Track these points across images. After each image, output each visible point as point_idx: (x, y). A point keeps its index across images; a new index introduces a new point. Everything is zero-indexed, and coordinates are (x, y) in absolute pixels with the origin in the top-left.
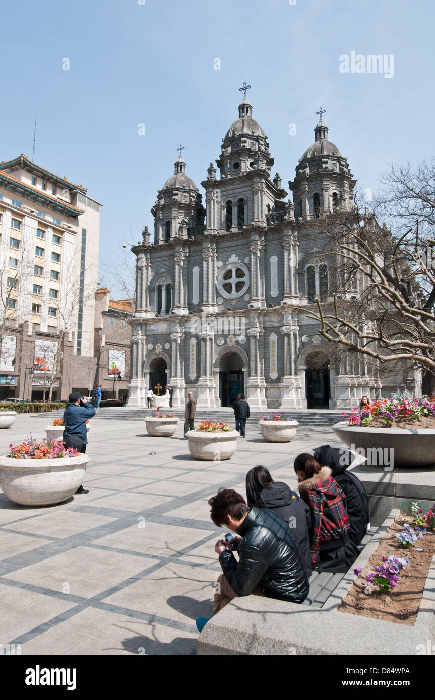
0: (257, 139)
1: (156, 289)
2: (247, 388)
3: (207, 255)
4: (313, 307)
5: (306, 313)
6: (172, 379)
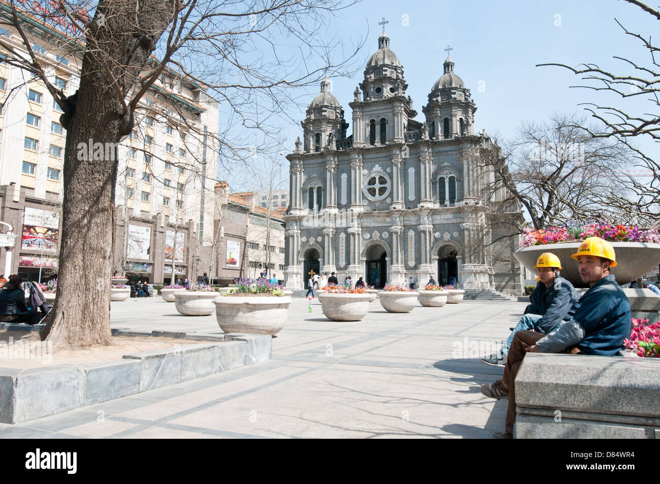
0: (396, 68)
1: (308, 191)
2: (389, 274)
3: (355, 164)
4: (444, 210)
5: (439, 215)
6: (325, 266)
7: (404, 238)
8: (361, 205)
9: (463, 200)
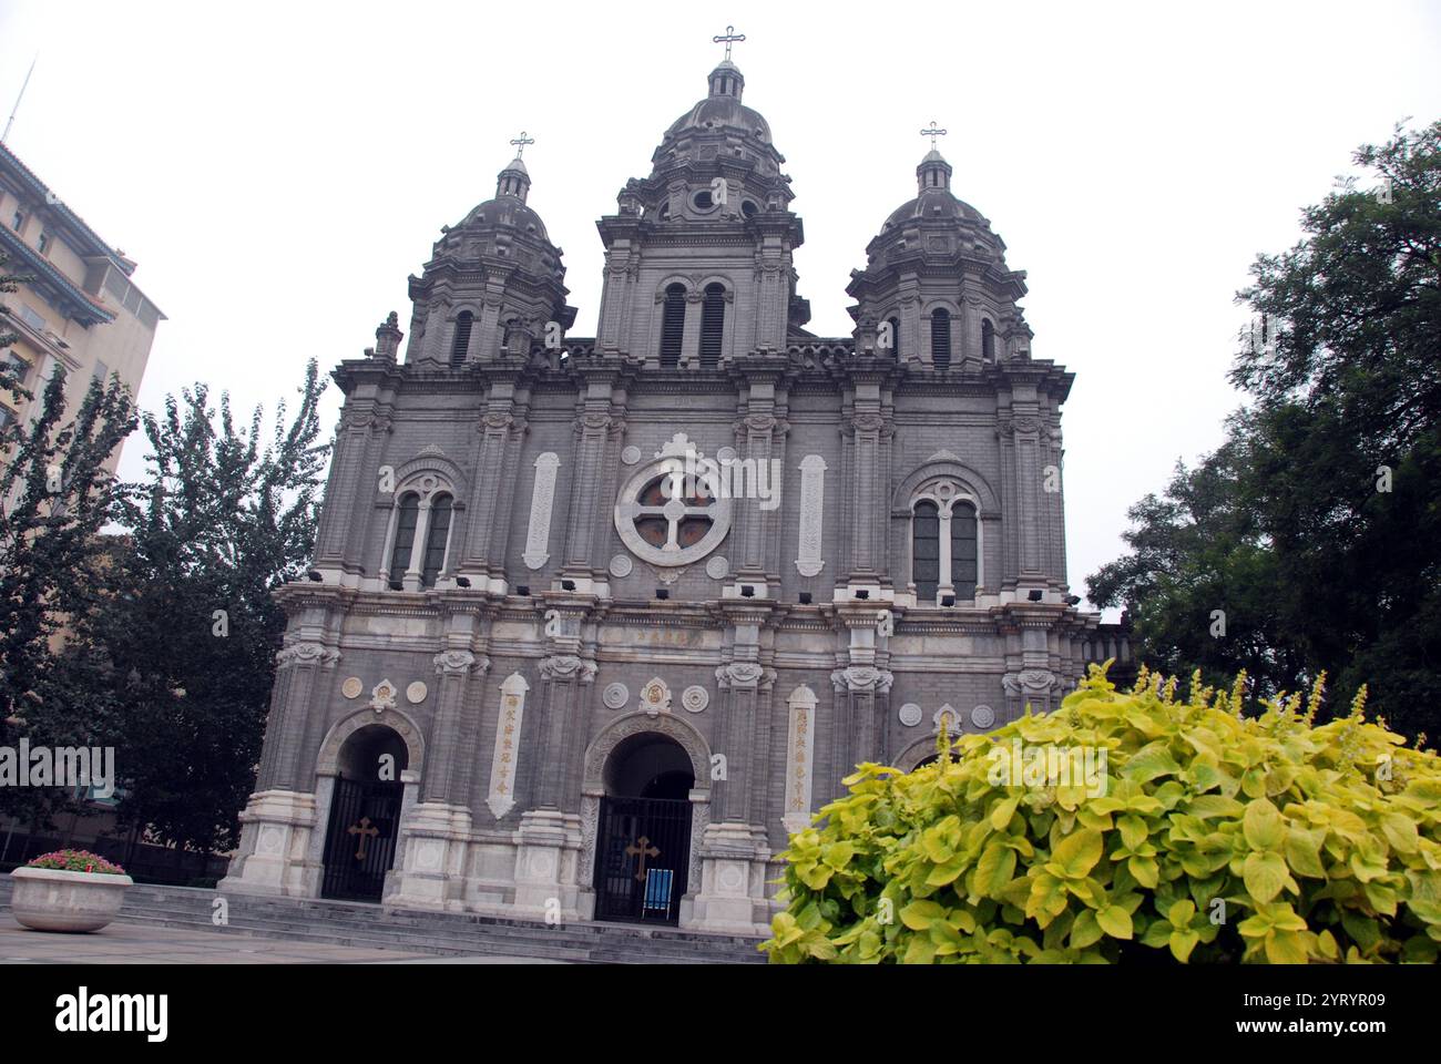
1: (397, 503)
2: (702, 859)
3: (599, 419)
4: (941, 619)
5: (917, 634)
6: (425, 805)
7: (773, 718)
8: (605, 572)
9: (1014, 585)
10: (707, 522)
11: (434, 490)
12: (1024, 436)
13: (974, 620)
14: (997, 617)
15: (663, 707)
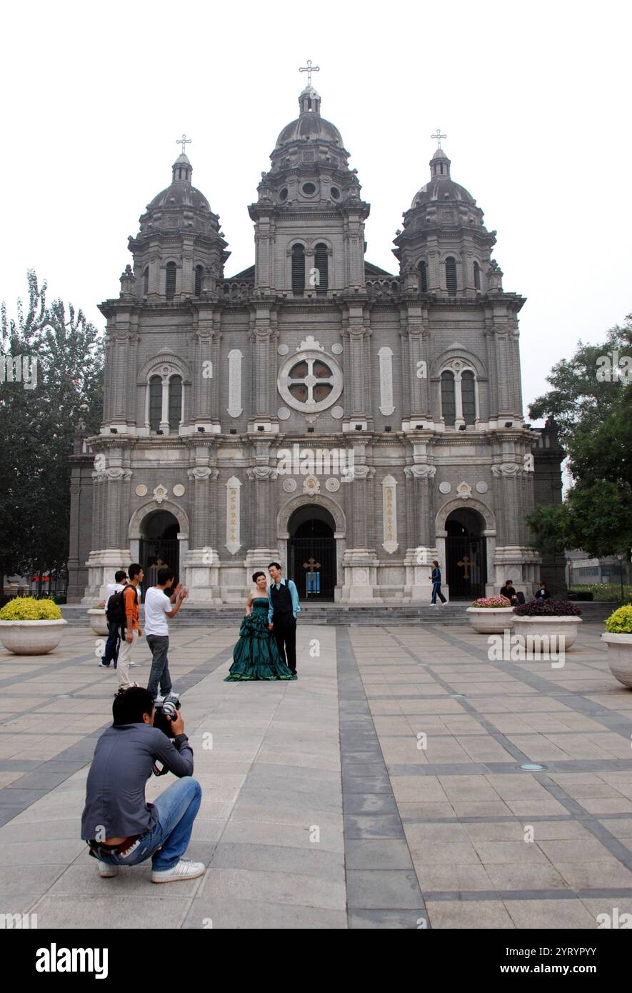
1: (149, 383)
2: (344, 568)
3: (266, 330)
4: (460, 437)
5: (447, 445)
6: (195, 551)
7: (375, 493)
8: (276, 418)
9: (497, 418)
10: (329, 387)
11: (170, 374)
12: (500, 336)
13: (477, 437)
14: (489, 436)
15: (315, 490)
